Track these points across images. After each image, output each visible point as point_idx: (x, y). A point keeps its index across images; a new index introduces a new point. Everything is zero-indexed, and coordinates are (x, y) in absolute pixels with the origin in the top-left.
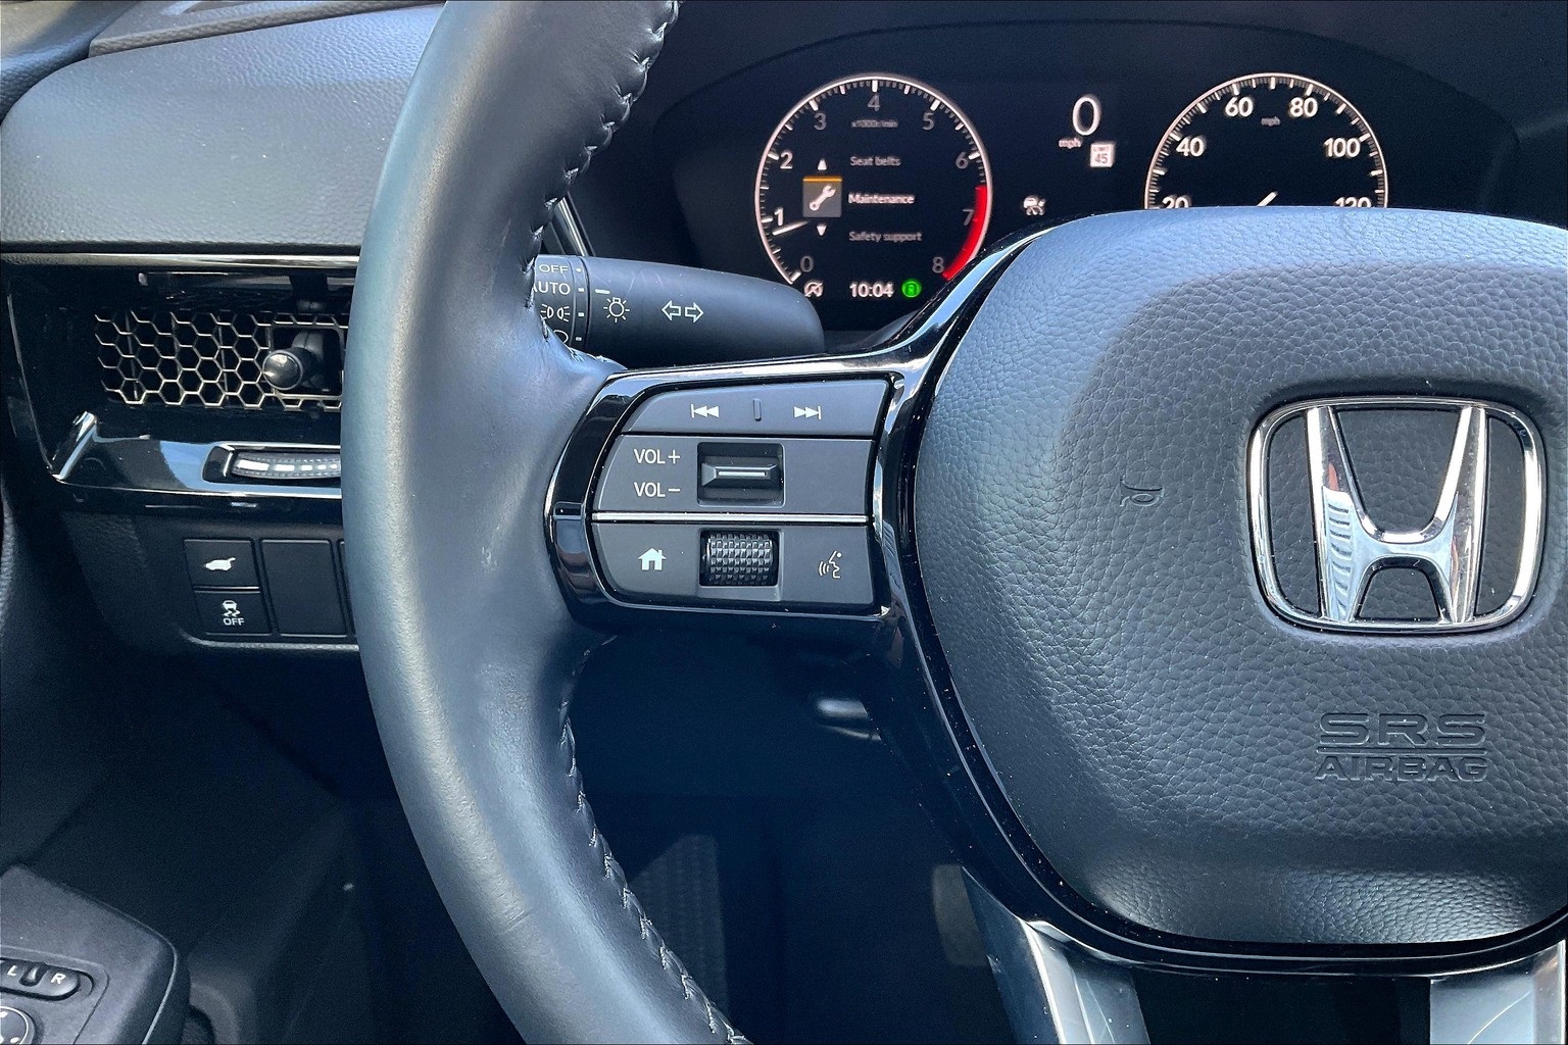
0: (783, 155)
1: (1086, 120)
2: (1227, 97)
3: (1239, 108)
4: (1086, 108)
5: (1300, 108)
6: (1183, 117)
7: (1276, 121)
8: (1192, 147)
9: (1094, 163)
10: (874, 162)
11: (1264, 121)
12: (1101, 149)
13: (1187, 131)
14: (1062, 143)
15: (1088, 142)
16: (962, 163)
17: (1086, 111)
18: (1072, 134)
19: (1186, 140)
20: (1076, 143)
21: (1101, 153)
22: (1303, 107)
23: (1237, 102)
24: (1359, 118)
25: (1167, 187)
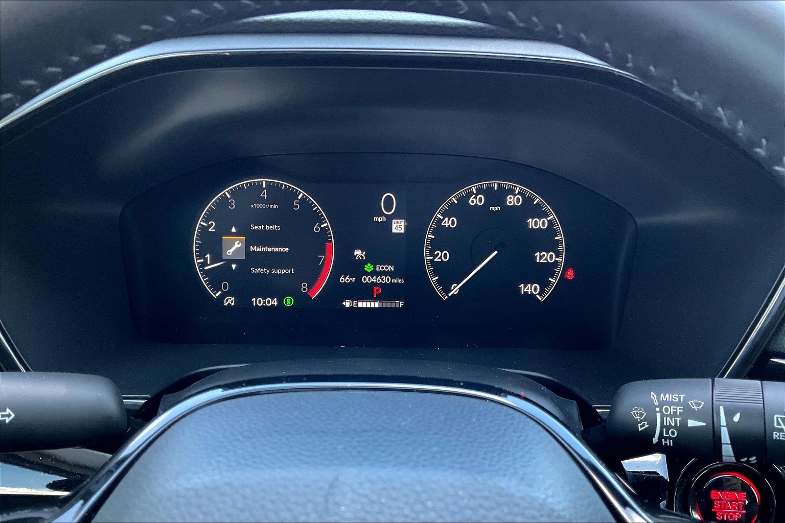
0: (210, 223)
1: (388, 206)
2: (470, 194)
3: (477, 201)
4: (389, 199)
5: (511, 201)
6: (444, 206)
7: (498, 208)
8: (450, 222)
9: (394, 231)
10: (265, 228)
11: (491, 208)
12: (398, 223)
13: (446, 214)
14: (376, 219)
15: (390, 219)
16: (317, 229)
17: (389, 201)
18: (381, 214)
19: (447, 219)
20: (383, 219)
21: (398, 225)
22: (514, 200)
23: (475, 198)
24: (547, 207)
25: (436, 245)
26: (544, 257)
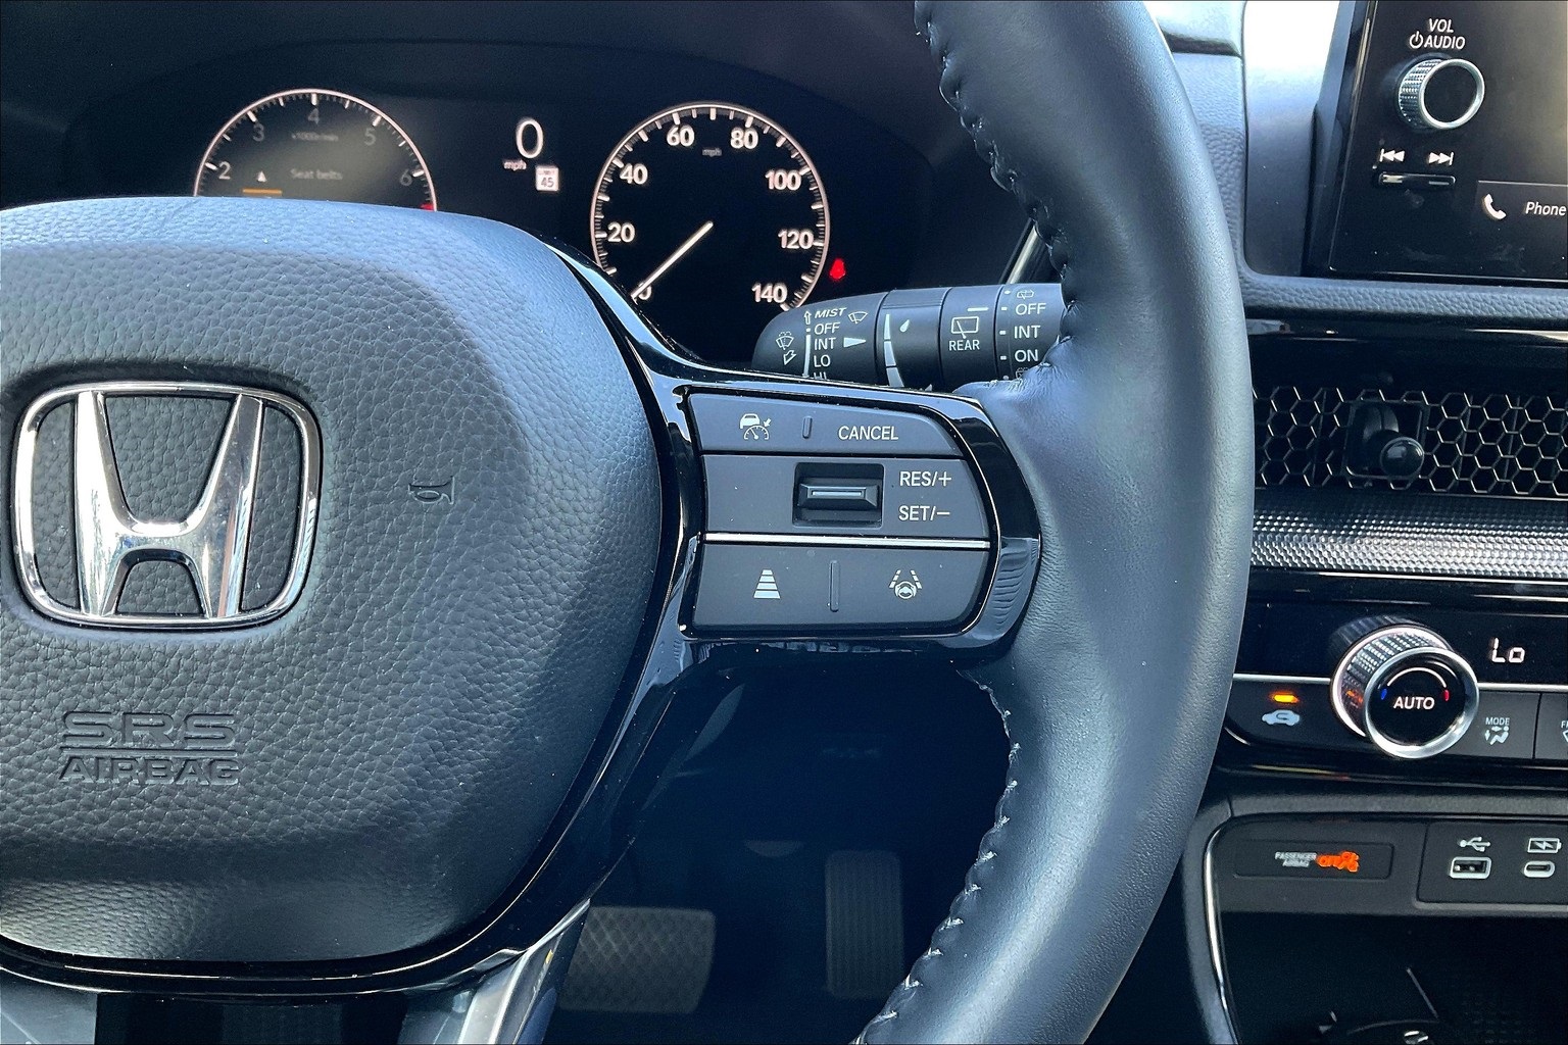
0: (221, 165)
1: (530, 143)
2: (668, 125)
3: (681, 137)
4: (530, 131)
5: (742, 139)
6: (625, 144)
7: (717, 152)
8: (636, 174)
9: (540, 187)
10: (315, 175)
11: (706, 152)
12: (547, 173)
13: (628, 159)
14: (508, 165)
15: (532, 164)
16: (406, 180)
17: (530, 134)
18: (517, 156)
19: (630, 167)
20: (522, 165)
21: (547, 177)
22: (743, 139)
23: (679, 131)
24: (799, 151)
25: (612, 213)
26: (795, 239)
